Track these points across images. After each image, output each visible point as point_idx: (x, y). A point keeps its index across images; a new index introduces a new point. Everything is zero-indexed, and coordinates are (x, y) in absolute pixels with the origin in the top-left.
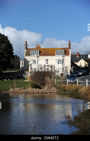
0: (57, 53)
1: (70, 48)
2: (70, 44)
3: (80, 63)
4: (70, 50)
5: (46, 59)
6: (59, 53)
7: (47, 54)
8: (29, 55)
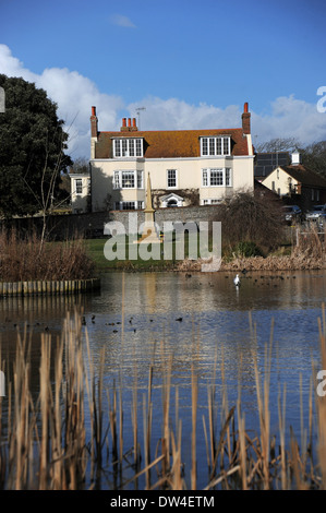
0: (205, 149)
1: (246, 128)
2: (246, 117)
3: (273, 183)
4: (249, 136)
5: (170, 168)
6: (212, 148)
7: (171, 151)
8: (108, 155)
